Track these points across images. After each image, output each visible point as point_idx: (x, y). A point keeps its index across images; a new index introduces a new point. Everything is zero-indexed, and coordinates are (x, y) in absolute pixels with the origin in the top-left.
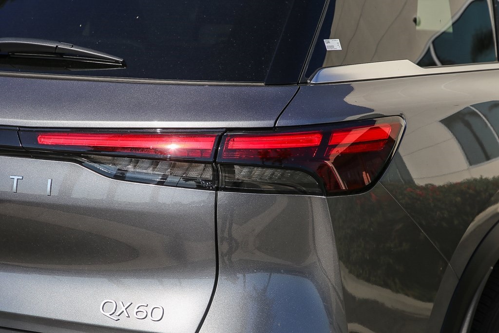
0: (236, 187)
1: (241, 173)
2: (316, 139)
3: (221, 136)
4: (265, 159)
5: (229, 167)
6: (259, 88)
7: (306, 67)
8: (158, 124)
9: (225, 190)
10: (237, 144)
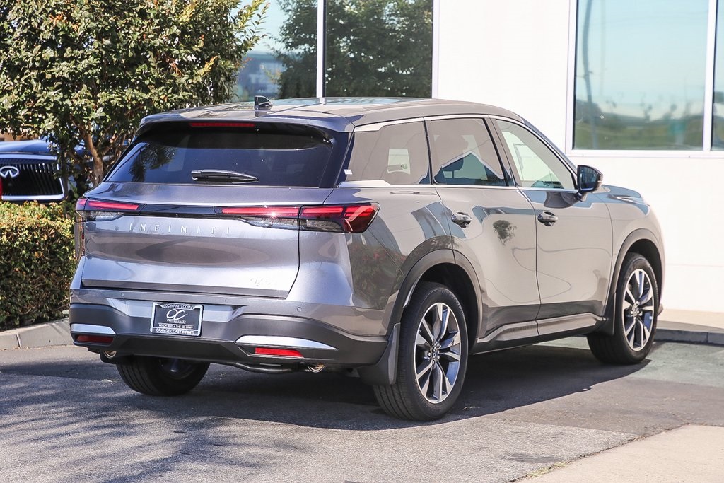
0: (309, 229)
1: (309, 224)
2: (341, 210)
3: (301, 208)
4: (318, 217)
5: (304, 220)
6: (317, 189)
7: (337, 181)
8: (265, 204)
9: (303, 230)
10: (307, 211)
